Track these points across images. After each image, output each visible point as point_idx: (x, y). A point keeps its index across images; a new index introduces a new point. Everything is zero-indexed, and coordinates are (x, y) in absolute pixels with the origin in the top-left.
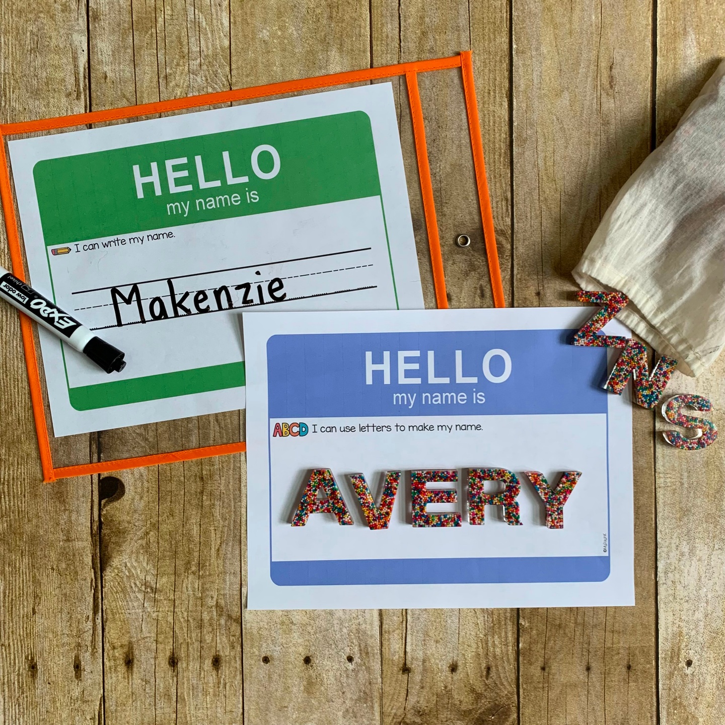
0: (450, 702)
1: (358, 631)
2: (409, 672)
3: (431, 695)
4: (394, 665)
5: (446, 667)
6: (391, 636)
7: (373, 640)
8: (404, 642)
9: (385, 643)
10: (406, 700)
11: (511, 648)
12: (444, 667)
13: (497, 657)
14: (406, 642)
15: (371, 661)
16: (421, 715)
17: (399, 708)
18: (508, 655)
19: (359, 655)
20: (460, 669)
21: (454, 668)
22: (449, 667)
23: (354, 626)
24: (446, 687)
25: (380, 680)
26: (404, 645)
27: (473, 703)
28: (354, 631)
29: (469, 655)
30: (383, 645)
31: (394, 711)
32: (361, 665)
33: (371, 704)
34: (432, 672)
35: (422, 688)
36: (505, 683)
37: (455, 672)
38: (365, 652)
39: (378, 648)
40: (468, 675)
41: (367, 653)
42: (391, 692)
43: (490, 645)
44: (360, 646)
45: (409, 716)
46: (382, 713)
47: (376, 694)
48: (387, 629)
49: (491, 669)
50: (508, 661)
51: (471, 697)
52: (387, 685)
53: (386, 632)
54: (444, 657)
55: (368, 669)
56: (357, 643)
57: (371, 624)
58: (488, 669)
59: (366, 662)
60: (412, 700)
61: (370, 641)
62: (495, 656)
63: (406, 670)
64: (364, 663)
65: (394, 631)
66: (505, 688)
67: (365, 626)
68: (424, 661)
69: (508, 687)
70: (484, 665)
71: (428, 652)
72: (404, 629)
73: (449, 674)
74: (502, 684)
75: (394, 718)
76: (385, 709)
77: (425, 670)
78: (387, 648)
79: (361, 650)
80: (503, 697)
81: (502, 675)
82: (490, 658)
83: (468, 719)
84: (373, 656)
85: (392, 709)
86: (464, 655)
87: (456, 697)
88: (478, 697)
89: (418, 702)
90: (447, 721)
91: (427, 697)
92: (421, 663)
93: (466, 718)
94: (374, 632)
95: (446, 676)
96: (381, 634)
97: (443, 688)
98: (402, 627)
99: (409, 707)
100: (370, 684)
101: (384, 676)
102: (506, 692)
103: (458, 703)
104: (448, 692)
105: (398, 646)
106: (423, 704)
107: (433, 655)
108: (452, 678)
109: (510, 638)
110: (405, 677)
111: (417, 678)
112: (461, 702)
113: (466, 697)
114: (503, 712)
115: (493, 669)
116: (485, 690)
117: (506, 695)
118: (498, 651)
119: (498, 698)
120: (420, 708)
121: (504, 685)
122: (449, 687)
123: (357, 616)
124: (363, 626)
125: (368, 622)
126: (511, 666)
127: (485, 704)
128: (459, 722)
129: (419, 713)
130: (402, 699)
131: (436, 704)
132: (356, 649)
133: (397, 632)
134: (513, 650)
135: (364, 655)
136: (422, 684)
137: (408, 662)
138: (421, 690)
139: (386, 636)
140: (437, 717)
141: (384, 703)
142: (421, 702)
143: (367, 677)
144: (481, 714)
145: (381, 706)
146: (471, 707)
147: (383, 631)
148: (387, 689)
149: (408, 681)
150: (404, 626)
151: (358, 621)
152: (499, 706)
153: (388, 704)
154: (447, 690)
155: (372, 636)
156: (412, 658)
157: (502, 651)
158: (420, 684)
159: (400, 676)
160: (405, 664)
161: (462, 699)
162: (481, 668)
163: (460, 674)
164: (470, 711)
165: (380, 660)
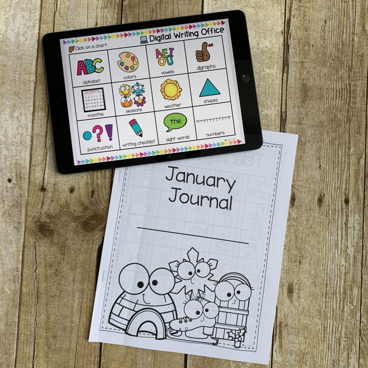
0: (68, 210)
1: (16, 164)
2: (45, 191)
3: (57, 206)
4: (36, 186)
5: (67, 190)
6: (36, 168)
7: (25, 170)
8: (43, 172)
9: (32, 172)
10: (42, 208)
11: (108, 180)
12: (66, 189)
13: (99, 185)
14: (44, 173)
15: (23, 183)
16: (50, 218)
17: (37, 212)
18: (105, 184)
19: (15, 178)
20: (76, 191)
21: (72, 190)
22: (69, 189)
23: (14, 161)
24: (66, 201)
25: (27, 194)
26: (43, 174)
27: (82, 212)
28: (14, 164)
29: (82, 183)
30: (31, 173)
31: (34, 214)
32: (16, 185)
33: (20, 209)
34: (59, 192)
35: (52, 201)
36: (103, 201)
37: (73, 192)
38: (19, 177)
39: (28, 175)
40: (80, 195)
41: (21, 178)
42: (33, 202)
43: (95, 178)
44: (16, 173)
45: (43, 218)
46: (26, 215)
47: (24, 203)
48: (34, 164)
49: (95, 192)
50: (105, 188)
51: (81, 208)
52: (31, 198)
53: (33, 166)
54: (67, 183)
55: (21, 188)
56: (15, 171)
57: (25, 160)
58: (93, 192)
59: (20, 183)
60: (45, 208)
61: (23, 171)
62: (97, 185)
63: (43, 189)
64: (18, 183)
65: (38, 165)
66: (102, 204)
67: (21, 161)
68: (54, 185)
69: (104, 204)
70: (90, 190)
71: (57, 179)
72: (44, 164)
73: (68, 193)
74: (101, 202)
75: (33, 218)
76: (28, 212)
77: (55, 190)
78: (33, 175)
79: (17, 175)
80: (101, 210)
81: (101, 196)
82: (95, 186)
83: (78, 222)
84: (24, 180)
85: (32, 213)
86: (79, 182)
87: (72, 208)
88: (86, 208)
89: (49, 210)
90: (65, 222)
91: (54, 207)
92: (52, 186)
93: (77, 221)
94: (26, 165)
95: (67, 195)
96: (30, 167)
97: (64, 202)
98: (43, 163)
99: (43, 212)
100: (21, 196)
101: (29, 192)
102: (103, 207)
103: (73, 211)
104: (67, 205)
105: (39, 174)
106: (52, 211)
107: (60, 181)
108: (71, 196)
109: (107, 174)
110: (42, 193)
111: (50, 195)
112: (75, 211)
113: (78, 208)
114: (99, 219)
115: (96, 193)
116: (90, 205)
117: (103, 209)
118: (99, 181)
119: (97, 210)
120: (50, 213)
121: (102, 203)
122: (69, 201)
123: (16, 155)
124: (20, 161)
125: (23, 158)
126: (107, 192)
127: (89, 213)
128: (73, 223)
129: (49, 216)
130: (39, 207)
131: (60, 212)
132: (14, 175)
133: (40, 166)
134: (108, 181)
135: (18, 179)
136: (52, 198)
137: (45, 185)
138: (51, 202)
139: (33, 168)
140: (60, 220)
141: (28, 209)
142: (50, 210)
143: (19, 192)
144: (86, 219)
145: (26, 211)
146: (80, 214)
147: (32, 165)
148: (31, 200)
149: (44, 196)
150: (44, 163)
151: (17, 158)
152: (98, 215)
153: (30, 210)
154: (67, 203)
155: (24, 167)
156: (48, 183)
157: (102, 181)
158: (51, 199)
159: (39, 193)
160: (43, 186)
161: (75, 209)
162: (88, 191)
163: (75, 194)
164: (80, 217)
165: (28, 182)
